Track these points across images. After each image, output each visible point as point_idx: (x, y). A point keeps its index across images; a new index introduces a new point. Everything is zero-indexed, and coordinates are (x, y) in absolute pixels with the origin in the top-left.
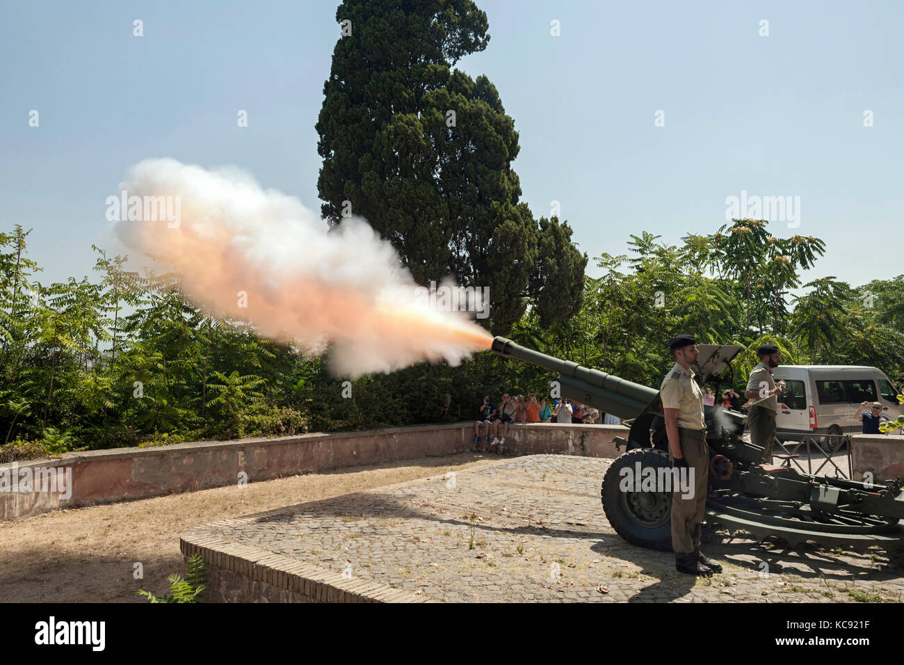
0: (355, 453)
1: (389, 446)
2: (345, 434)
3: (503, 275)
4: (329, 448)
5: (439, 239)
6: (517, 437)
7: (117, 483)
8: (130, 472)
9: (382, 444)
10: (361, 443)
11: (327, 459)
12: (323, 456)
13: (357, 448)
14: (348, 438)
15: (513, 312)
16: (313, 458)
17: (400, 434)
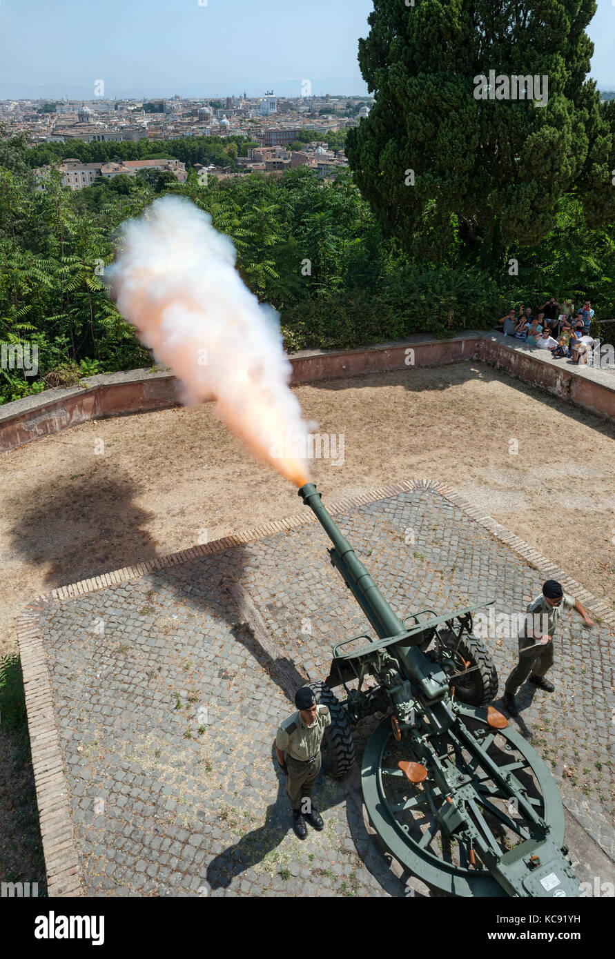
0: (344, 367)
1: (379, 360)
2: (334, 353)
3: (528, 191)
4: (318, 364)
5: (460, 150)
6: (512, 360)
7: (133, 400)
8: (142, 393)
9: (372, 359)
10: (351, 359)
11: (317, 372)
12: (313, 371)
13: (347, 363)
14: (338, 356)
15: (537, 228)
16: (302, 373)
17: (392, 350)
